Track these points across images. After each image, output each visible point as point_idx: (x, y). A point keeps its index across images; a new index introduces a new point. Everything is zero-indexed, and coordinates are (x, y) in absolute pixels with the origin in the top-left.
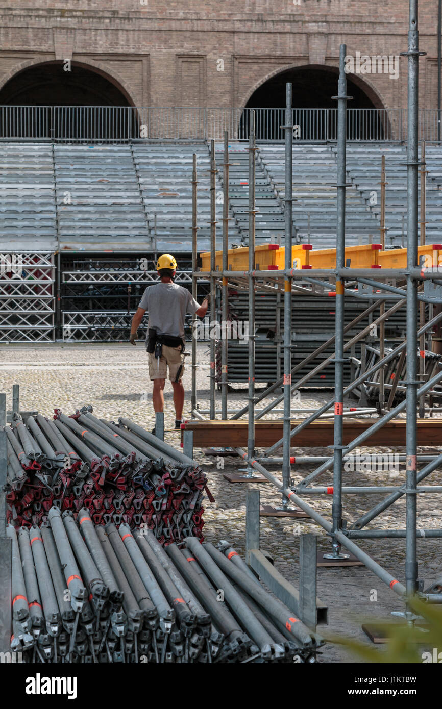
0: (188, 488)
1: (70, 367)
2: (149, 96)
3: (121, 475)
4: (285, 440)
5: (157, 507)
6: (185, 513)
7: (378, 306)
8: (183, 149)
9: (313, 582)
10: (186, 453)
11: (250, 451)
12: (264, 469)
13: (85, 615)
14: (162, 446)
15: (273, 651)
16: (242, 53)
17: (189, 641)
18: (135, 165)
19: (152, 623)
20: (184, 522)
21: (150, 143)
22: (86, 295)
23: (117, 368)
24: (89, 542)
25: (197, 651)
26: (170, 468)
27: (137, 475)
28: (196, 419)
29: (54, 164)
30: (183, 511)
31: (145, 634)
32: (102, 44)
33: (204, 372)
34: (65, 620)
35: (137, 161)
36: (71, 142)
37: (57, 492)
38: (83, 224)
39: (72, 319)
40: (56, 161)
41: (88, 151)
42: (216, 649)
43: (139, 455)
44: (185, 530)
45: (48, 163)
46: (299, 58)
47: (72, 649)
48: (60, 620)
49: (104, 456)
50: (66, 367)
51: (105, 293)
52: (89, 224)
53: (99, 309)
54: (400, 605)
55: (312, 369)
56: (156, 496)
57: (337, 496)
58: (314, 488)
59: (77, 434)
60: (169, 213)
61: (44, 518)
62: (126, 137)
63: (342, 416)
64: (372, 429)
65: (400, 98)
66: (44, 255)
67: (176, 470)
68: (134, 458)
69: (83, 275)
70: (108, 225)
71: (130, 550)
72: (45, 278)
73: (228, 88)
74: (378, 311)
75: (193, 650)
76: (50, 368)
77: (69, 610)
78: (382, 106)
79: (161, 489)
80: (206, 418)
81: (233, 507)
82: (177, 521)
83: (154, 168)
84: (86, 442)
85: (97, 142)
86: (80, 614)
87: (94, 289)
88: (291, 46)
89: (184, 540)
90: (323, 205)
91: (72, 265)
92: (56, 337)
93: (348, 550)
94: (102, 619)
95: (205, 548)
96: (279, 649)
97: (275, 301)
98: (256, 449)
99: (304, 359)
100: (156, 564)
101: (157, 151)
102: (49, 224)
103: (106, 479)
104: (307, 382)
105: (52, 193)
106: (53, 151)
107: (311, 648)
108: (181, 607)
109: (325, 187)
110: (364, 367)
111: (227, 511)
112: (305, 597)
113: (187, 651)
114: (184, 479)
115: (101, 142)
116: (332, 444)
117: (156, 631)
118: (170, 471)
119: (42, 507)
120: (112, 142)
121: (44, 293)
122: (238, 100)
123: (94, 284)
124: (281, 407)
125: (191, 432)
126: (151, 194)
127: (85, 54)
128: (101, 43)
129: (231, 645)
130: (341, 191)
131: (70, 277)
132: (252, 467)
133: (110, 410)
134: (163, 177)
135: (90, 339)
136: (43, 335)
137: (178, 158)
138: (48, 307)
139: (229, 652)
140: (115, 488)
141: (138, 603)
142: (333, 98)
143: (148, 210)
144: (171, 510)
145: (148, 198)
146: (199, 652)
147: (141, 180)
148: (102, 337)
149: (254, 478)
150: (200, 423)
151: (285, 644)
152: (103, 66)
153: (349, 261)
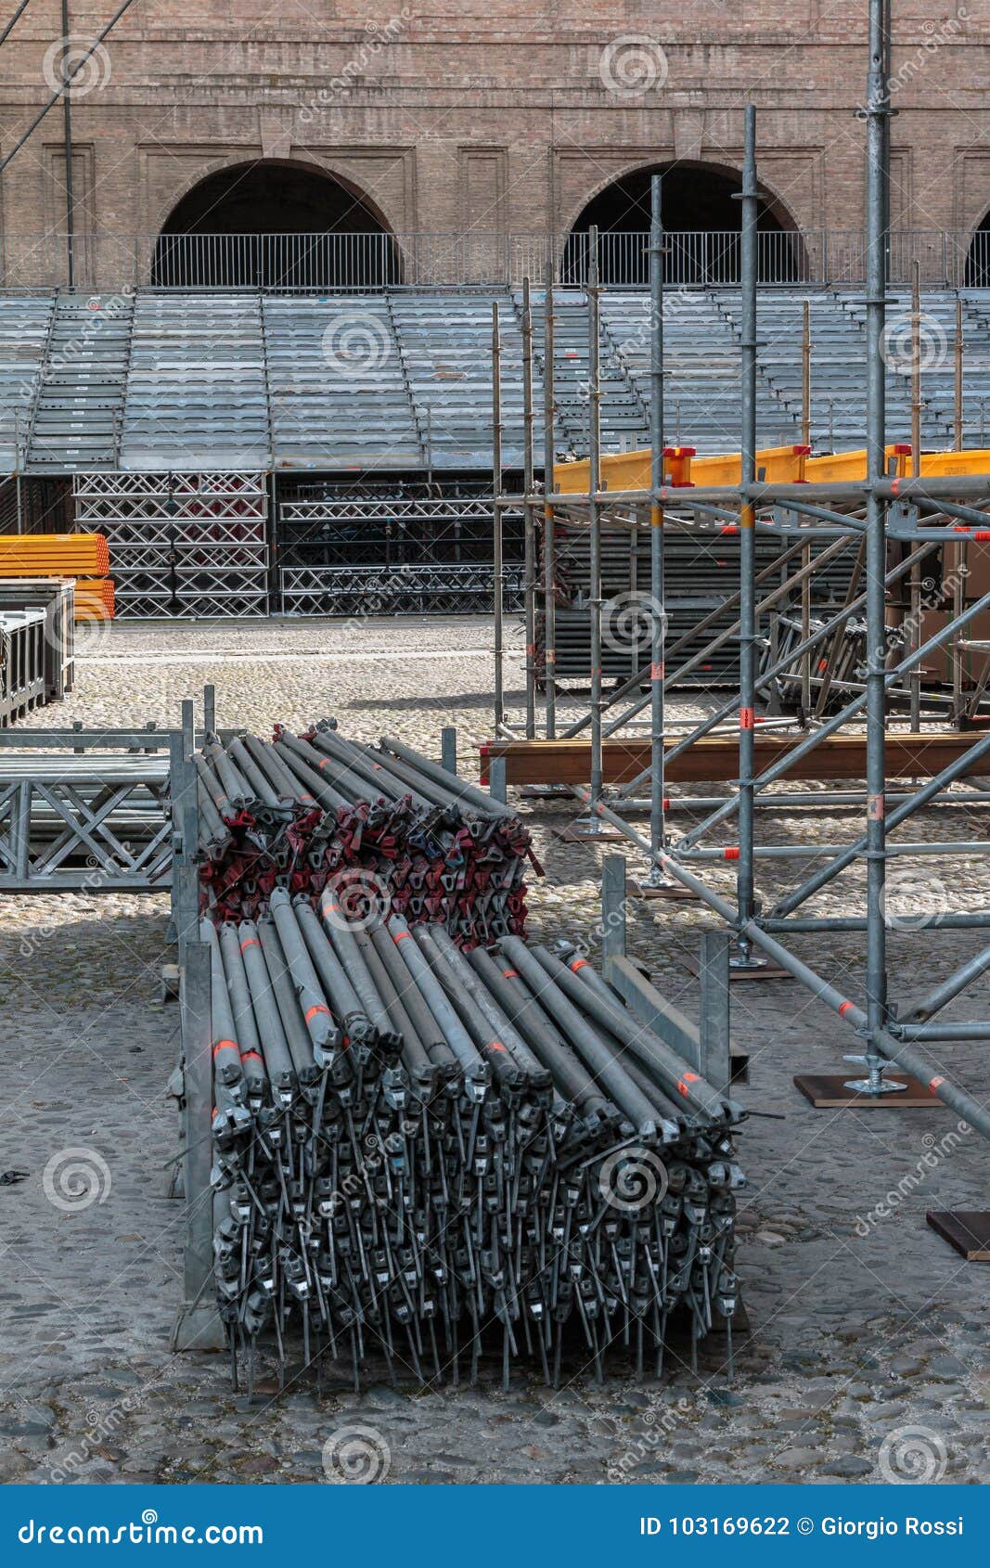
0: (500, 853)
1: (295, 657)
2: (416, 215)
3: (388, 833)
4: (653, 771)
5: (449, 885)
6: (495, 894)
7: (800, 550)
8: (469, 301)
9: (723, 1012)
10: (494, 795)
11: (596, 790)
12: (618, 819)
13: (338, 1074)
14: (453, 784)
15: (659, 1132)
16: (566, 142)
17: (516, 1116)
18: (394, 328)
19: (452, 1086)
20: (494, 910)
21: (418, 292)
22: (318, 541)
23: (371, 657)
24: (341, 948)
25: (529, 1133)
26: (470, 820)
27: (415, 833)
28: (503, 738)
29: (263, 328)
30: (492, 891)
31: (441, 1105)
32: (338, 132)
33: (512, 663)
34: (303, 1083)
35: (397, 322)
36: (290, 292)
37: (282, 862)
38: (312, 425)
39: (297, 580)
40: (267, 323)
41: (318, 306)
42: (561, 1129)
43: (418, 800)
44: (495, 923)
45: (254, 327)
46: (658, 150)
47: (315, 1132)
48: (295, 1083)
49: (359, 801)
50: (289, 657)
51: (349, 537)
52: (321, 425)
53: (340, 562)
54: (854, 1042)
55: (694, 654)
56: (447, 866)
57: (745, 863)
58: (702, 849)
59: (313, 766)
60: (450, 405)
61: (262, 906)
62: (380, 283)
63: (753, 730)
64: (798, 751)
65: (823, 213)
66: (250, 476)
67: (479, 824)
68: (409, 803)
69: (312, 507)
70: (353, 426)
71: (408, 960)
72: (252, 514)
73: (544, 200)
74: (800, 559)
75: (522, 1131)
76: (263, 659)
77: (310, 1065)
78: (794, 227)
79: (455, 855)
80: (520, 737)
81: (570, 882)
82: (482, 908)
83: (425, 332)
84: (328, 778)
85: (332, 292)
86: (329, 1072)
87: (332, 531)
88: (646, 131)
89: (498, 941)
90: (700, 390)
91: (295, 492)
92: (272, 609)
93: (764, 952)
94: (367, 1081)
95: (533, 954)
96: (670, 1129)
97: (628, 545)
98: (604, 785)
99: (678, 638)
100: (453, 983)
101: (430, 306)
102: (258, 425)
103: (363, 839)
104: (686, 676)
105: (261, 375)
106: (261, 308)
107: (723, 1126)
108: (499, 1057)
109: (703, 360)
110: (775, 651)
111: (560, 889)
112: (711, 1038)
113: (512, 1132)
114: (493, 839)
115: (338, 291)
116: (737, 777)
117: (459, 1099)
118: (470, 825)
119: (258, 887)
120: (356, 292)
121: (251, 539)
122: (559, 220)
123: (331, 523)
124: (646, 715)
125: (503, 761)
126: (421, 375)
127: (310, 148)
128: (335, 129)
129: (587, 1121)
130: (748, 353)
131: (292, 512)
132: (599, 816)
133: (362, 725)
134: (439, 346)
135: (327, 611)
136: (250, 606)
137: (463, 315)
138: (259, 562)
139: (585, 1134)
140: (379, 855)
141: (427, 1052)
142: (734, 196)
143: (416, 401)
144: (472, 890)
145: (417, 381)
146: (533, 1135)
147: (405, 352)
148: (345, 609)
149: (601, 834)
150: (510, 745)
151: (679, 1119)
152: (339, 167)
153: (763, 471)
